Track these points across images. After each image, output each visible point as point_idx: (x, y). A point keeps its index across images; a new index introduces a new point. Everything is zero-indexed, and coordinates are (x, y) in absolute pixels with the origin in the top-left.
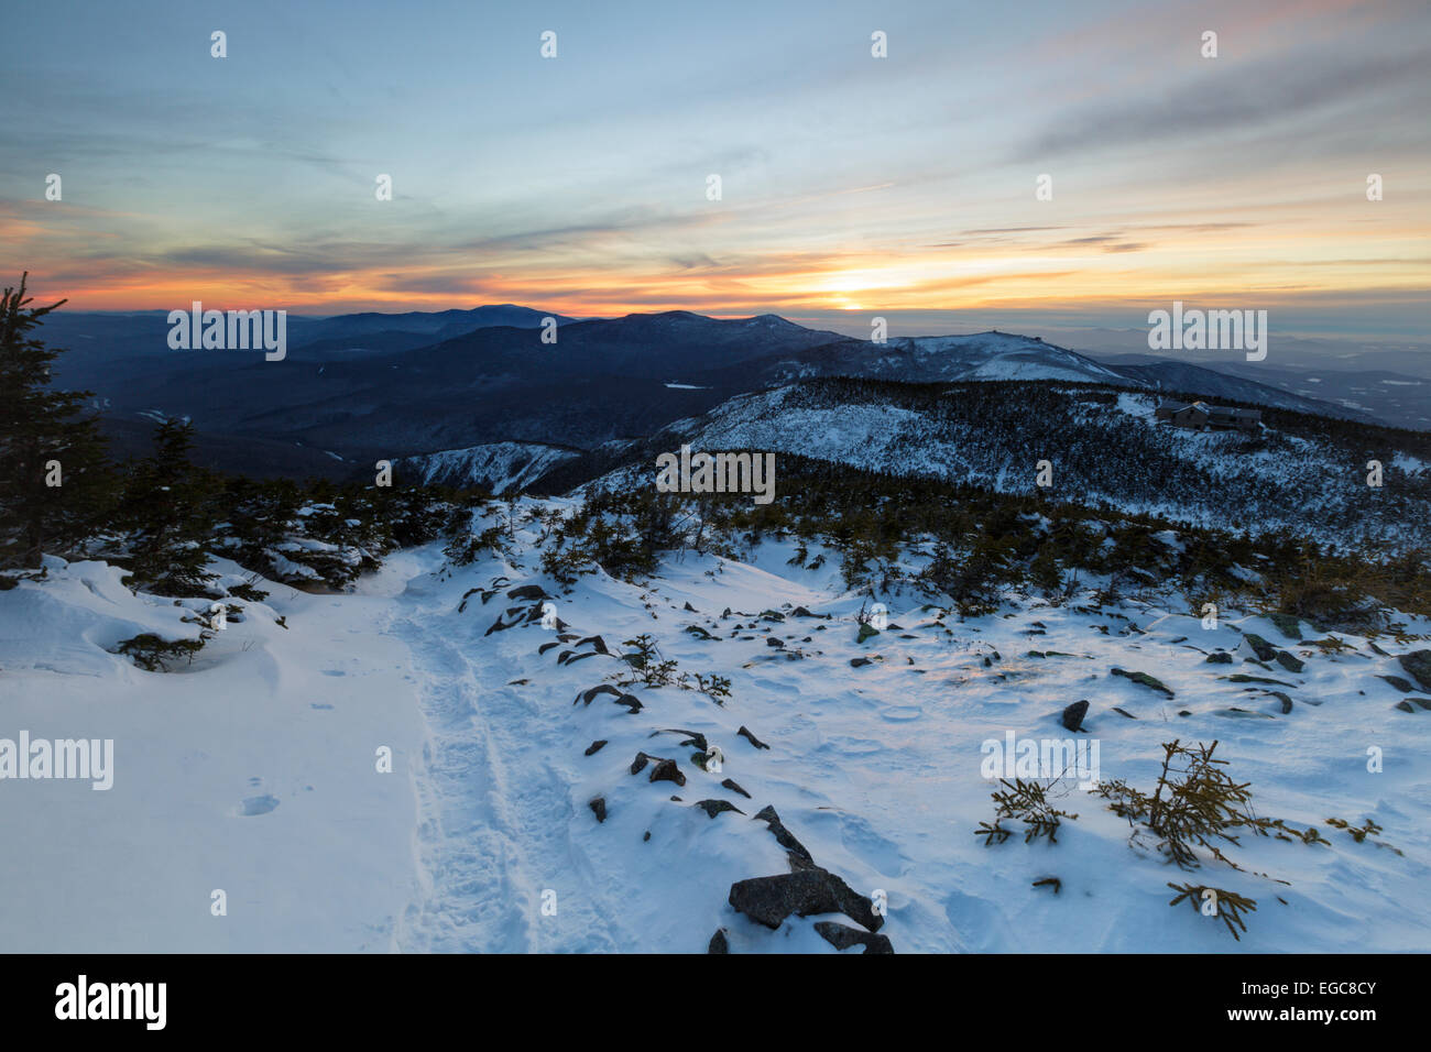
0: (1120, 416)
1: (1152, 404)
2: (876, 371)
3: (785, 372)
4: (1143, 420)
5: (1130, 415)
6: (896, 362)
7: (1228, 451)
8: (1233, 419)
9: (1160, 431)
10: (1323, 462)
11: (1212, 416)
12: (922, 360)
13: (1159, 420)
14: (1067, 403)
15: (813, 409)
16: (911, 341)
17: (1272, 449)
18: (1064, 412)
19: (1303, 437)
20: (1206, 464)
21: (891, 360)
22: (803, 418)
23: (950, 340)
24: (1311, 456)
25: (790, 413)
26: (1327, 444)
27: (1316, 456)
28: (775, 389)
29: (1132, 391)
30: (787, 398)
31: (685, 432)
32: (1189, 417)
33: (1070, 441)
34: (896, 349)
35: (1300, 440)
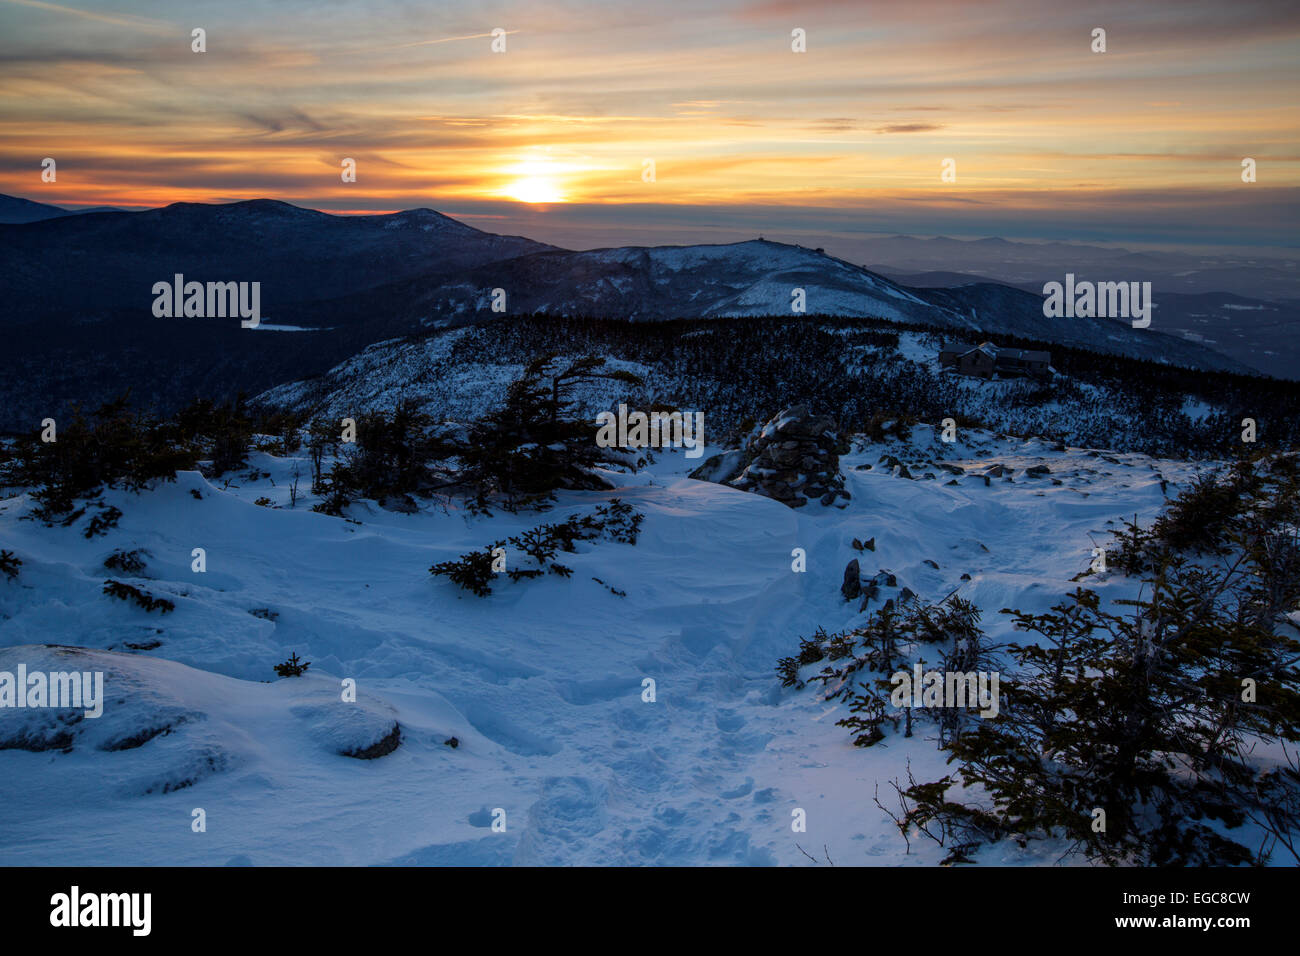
0: (900, 363)
1: (936, 346)
2: (595, 299)
3: (452, 302)
4: (924, 367)
5: (911, 362)
6: (624, 285)
7: (1016, 405)
8: (1021, 363)
9: (943, 381)
10: (1112, 412)
11: (1000, 360)
12: (663, 282)
13: (944, 366)
14: (838, 346)
15: (498, 363)
16: (644, 253)
17: (1061, 399)
18: (835, 359)
19: (1093, 383)
20: (993, 421)
21: (617, 282)
22: (484, 378)
23: (701, 252)
24: (1100, 407)
25: (465, 370)
26: (1117, 391)
27: (1106, 405)
28: (439, 332)
29: (915, 329)
30: (457, 348)
31: (291, 405)
32: (974, 362)
33: (842, 398)
34: (623, 264)
35: (1090, 386)
